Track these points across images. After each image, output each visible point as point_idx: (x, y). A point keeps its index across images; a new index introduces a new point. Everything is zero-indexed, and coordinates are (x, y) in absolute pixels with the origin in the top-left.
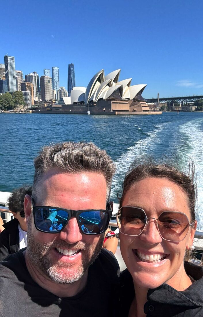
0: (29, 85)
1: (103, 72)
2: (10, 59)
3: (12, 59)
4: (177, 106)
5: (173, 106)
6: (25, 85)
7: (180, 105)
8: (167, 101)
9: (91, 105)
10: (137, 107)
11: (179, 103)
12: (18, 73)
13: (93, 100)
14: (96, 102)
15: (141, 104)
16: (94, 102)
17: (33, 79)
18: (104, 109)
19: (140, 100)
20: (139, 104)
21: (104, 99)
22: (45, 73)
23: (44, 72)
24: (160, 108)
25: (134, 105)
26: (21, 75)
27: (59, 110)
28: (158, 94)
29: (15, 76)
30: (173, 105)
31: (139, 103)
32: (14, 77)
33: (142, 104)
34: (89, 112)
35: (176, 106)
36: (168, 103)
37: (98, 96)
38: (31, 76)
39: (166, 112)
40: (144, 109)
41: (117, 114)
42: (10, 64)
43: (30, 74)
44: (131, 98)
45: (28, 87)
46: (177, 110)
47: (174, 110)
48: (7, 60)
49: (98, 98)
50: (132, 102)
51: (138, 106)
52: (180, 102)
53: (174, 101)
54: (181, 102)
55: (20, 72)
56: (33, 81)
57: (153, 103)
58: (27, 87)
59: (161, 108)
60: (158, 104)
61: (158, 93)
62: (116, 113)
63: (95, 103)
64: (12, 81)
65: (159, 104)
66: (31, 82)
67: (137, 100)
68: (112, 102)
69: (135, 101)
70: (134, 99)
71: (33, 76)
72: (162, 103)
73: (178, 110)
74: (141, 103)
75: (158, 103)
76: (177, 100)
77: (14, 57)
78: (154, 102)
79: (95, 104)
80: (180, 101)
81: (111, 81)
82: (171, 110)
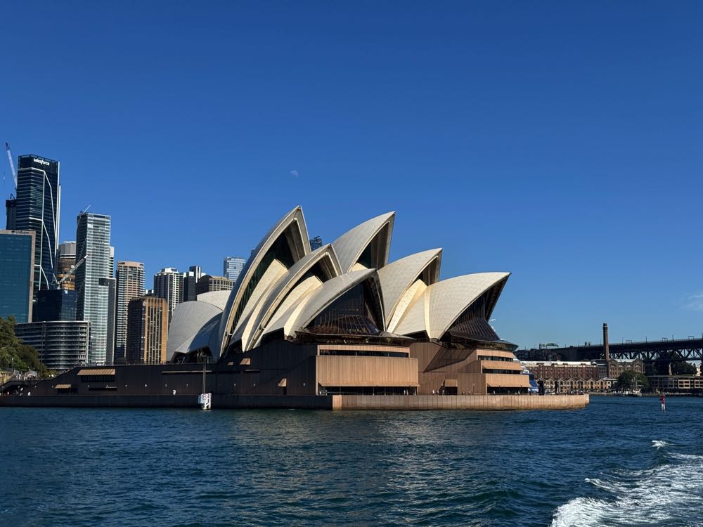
0: (153, 305)
1: (300, 217)
2: (95, 223)
3: (103, 224)
4: (684, 373)
5: (668, 374)
6: (142, 307)
7: (698, 370)
8: (643, 355)
9: (232, 364)
10: (460, 371)
11: (693, 362)
12: (129, 270)
13: (240, 342)
14: (251, 350)
15: (482, 357)
16: (243, 350)
17: (171, 287)
18: (284, 383)
19: (476, 342)
20: (469, 360)
21: (287, 333)
22: (228, 270)
23: (226, 265)
24: (615, 381)
25: (450, 362)
26: (137, 274)
27: (104, 389)
28: (605, 329)
29: (108, 278)
30: (670, 371)
31: (469, 355)
32: (102, 282)
33: (487, 358)
34: (206, 400)
35: (682, 373)
36: (647, 361)
37: (263, 323)
38: (166, 277)
39: (636, 396)
40: (493, 380)
41: (343, 409)
42: (95, 238)
43: (163, 270)
44: (434, 333)
45: (151, 311)
46: (685, 391)
47: (674, 391)
48: (87, 226)
49: (264, 333)
50: (438, 348)
51: (470, 369)
52: (694, 359)
53: (672, 354)
54: (698, 356)
55: (137, 265)
56: (171, 293)
57: (589, 363)
58: (146, 314)
59: (620, 379)
60: (607, 366)
61: (604, 325)
62: (337, 400)
63: (247, 354)
64: (95, 292)
65: (611, 367)
66: (165, 297)
67: (462, 341)
68: (320, 347)
69: (450, 347)
70: (446, 337)
71: (171, 277)
72: (623, 361)
73: (689, 391)
74: (480, 352)
75: (606, 362)
76: (684, 353)
77: (108, 218)
78: (589, 359)
79: (247, 362)
80: (694, 354)
81: (327, 253)
82: (660, 390)
